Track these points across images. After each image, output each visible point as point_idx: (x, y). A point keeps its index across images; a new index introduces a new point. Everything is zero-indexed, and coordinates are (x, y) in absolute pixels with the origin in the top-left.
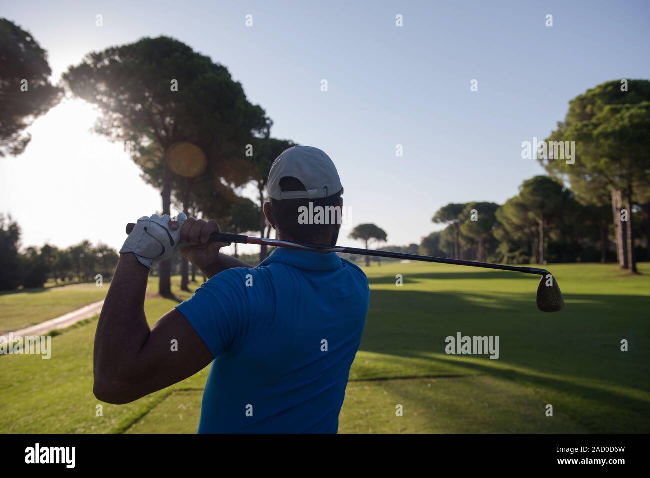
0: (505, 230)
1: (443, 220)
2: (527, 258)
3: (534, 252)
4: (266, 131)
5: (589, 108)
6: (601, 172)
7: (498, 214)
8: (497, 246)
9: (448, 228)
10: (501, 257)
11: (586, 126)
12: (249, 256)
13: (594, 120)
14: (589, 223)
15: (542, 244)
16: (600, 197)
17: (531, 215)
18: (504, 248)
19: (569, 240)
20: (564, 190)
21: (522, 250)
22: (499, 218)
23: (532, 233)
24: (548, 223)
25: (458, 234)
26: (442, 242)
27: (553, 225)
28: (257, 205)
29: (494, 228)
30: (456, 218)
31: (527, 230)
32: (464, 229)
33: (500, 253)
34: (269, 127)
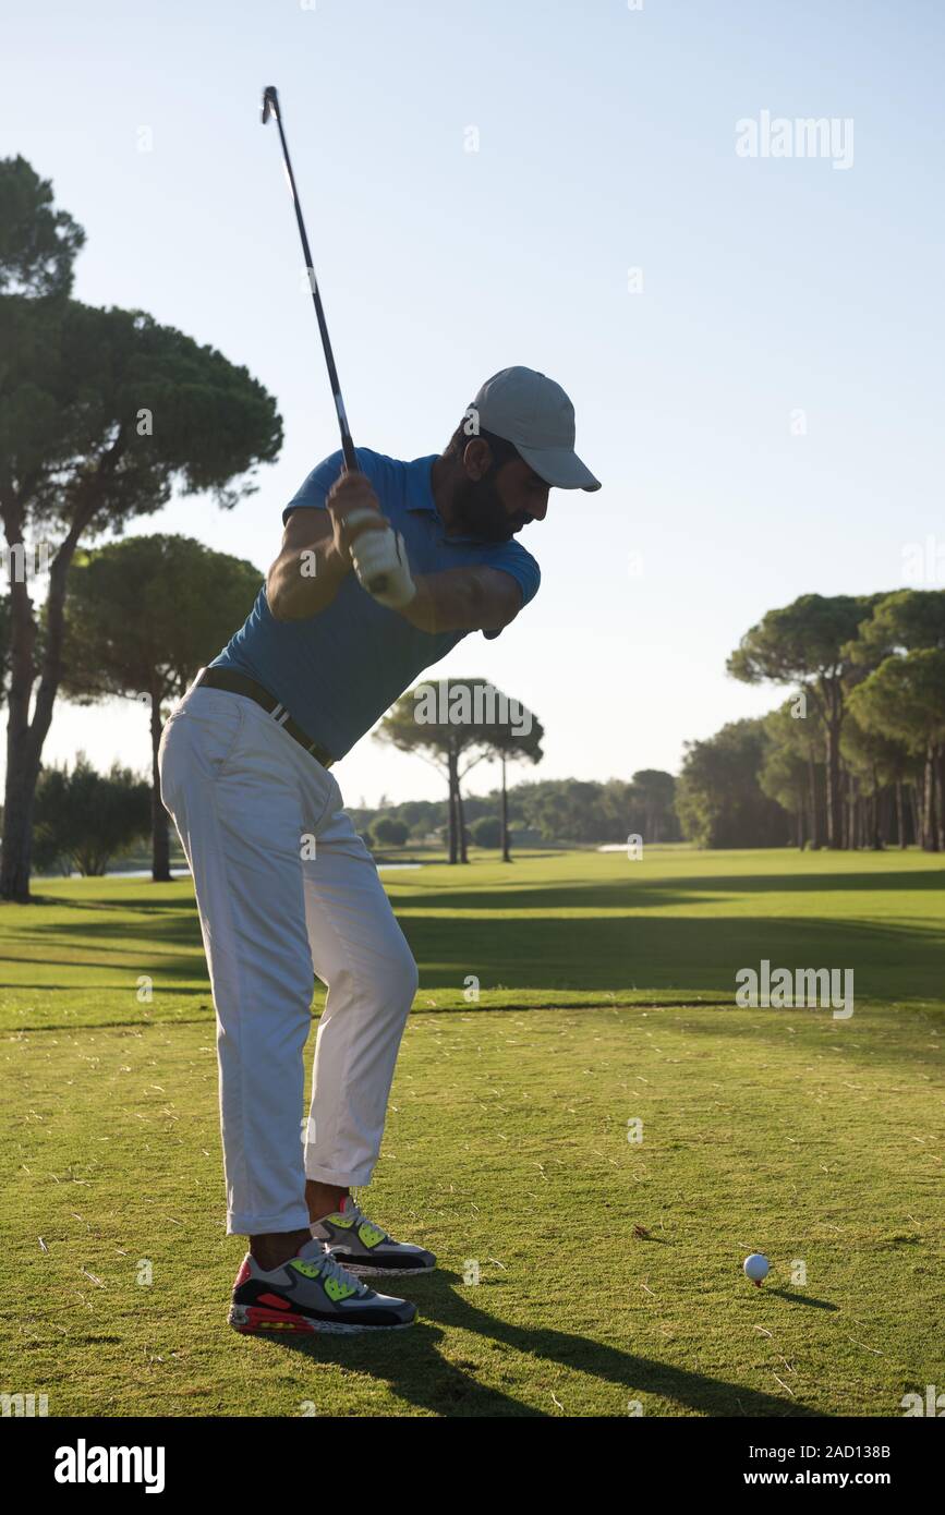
32: (859, 704)
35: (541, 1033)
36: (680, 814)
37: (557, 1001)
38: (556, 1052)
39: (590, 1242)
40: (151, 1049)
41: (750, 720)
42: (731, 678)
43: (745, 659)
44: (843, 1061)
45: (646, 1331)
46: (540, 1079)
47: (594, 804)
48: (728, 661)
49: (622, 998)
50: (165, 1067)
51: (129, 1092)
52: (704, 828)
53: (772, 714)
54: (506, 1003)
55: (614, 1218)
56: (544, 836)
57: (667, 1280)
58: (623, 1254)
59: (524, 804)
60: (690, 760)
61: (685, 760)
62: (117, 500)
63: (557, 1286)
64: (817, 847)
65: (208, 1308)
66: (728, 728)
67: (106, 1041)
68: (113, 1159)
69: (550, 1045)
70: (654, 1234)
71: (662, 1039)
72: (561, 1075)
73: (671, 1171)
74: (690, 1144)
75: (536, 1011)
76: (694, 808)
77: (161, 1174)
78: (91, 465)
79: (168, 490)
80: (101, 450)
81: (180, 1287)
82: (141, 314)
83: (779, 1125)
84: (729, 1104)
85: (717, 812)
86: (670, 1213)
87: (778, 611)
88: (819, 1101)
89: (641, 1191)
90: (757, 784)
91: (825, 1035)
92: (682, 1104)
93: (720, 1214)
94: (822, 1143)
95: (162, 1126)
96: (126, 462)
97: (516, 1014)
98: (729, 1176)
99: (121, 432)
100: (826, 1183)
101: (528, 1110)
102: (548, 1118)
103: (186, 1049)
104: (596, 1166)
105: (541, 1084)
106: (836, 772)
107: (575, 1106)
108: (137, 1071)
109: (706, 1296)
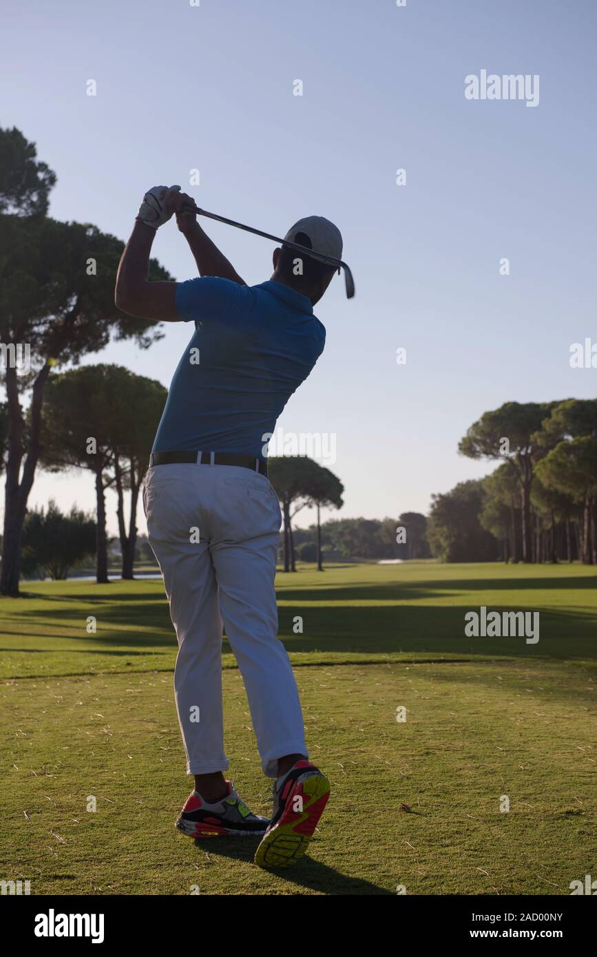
1: (490, 449)
9: (501, 470)
32: (542, 471)
34: (44, 189)
35: (343, 680)
36: (430, 540)
37: (352, 660)
38: (351, 692)
39: (373, 814)
40: (95, 691)
41: (474, 481)
42: (462, 455)
43: (470, 443)
44: (533, 698)
45: (408, 872)
46: (341, 710)
47: (375, 534)
48: (460, 444)
49: (393, 657)
50: (104, 702)
51: (82, 718)
52: (445, 549)
53: (487, 477)
54: (320, 661)
55: (388, 799)
56: (344, 554)
57: (422, 838)
58: (394, 822)
59: (331, 534)
60: (436, 506)
61: (432, 506)
62: (75, 343)
63: (352, 843)
64: (516, 562)
65: (130, 857)
66: (460, 487)
67: (67, 685)
68: (71, 761)
69: (348, 688)
70: (413, 809)
71: (419, 684)
72: (355, 707)
73: (424, 768)
74: (437, 752)
75: (339, 666)
76: (438, 536)
77: (101, 771)
78: (59, 321)
79: (108, 336)
80: (65, 311)
81: (113, 843)
82: (90, 226)
83: (493, 739)
84: (461, 725)
85: (453, 539)
86: (424, 796)
87: (491, 412)
88: (518, 724)
89: (405, 782)
90: (478, 521)
91: (522, 681)
92: (431, 726)
93: (455, 796)
94: (520, 751)
95: (102, 740)
96: (81, 319)
97: (326, 668)
98: (461, 772)
99: (78, 301)
100: (523, 776)
101: (334, 730)
102: (346, 735)
103: (118, 691)
104: (377, 765)
105: (343, 712)
106: (528, 515)
107: (364, 727)
108: (86, 704)
109: (446, 849)
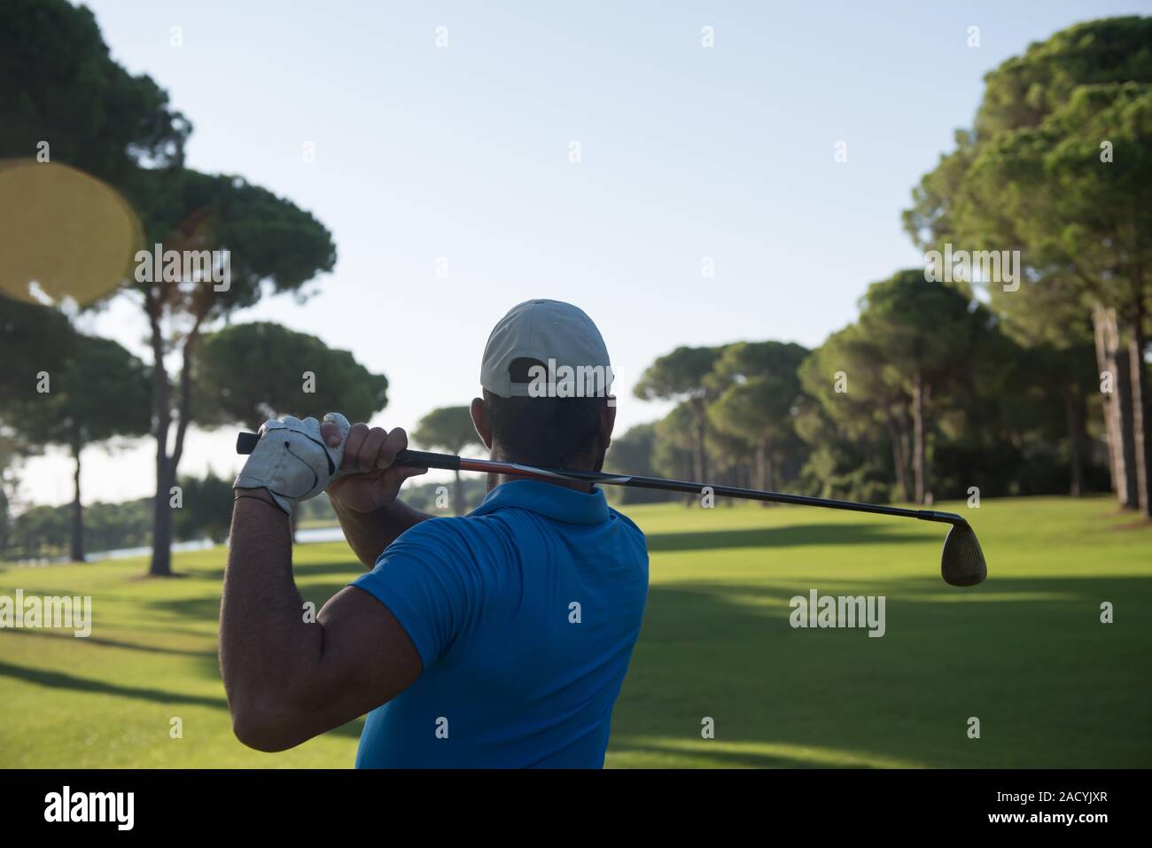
0: (822, 414)
1: (662, 393)
2: (881, 487)
3: (899, 471)
4: (171, 149)
5: (1035, 92)
6: (1064, 260)
7: (804, 372)
8: (805, 459)
9: (675, 412)
10: (815, 485)
11: (1027, 139)
12: (113, 508)
13: (1047, 126)
14: (1037, 392)
15: (918, 449)
16: (1064, 325)
17: (891, 374)
18: (822, 464)
19: (988, 440)
20: (973, 307)
21: (867, 467)
22: (809, 385)
23: (894, 421)
24: (933, 396)
25: (702, 429)
26: (661, 452)
27: (948, 400)
28: (139, 360)
29: (795, 410)
30: (697, 385)
31: (880, 415)
32: (716, 415)
33: (812, 476)
34: (179, 138)
41: (645, 425)
42: (636, 399)
43: (643, 388)
48: (634, 389)
53: (659, 420)
62: (225, 302)
66: (633, 430)
79: (260, 292)
87: (663, 357)
90: (650, 464)
106: (702, 457)
